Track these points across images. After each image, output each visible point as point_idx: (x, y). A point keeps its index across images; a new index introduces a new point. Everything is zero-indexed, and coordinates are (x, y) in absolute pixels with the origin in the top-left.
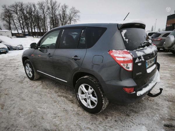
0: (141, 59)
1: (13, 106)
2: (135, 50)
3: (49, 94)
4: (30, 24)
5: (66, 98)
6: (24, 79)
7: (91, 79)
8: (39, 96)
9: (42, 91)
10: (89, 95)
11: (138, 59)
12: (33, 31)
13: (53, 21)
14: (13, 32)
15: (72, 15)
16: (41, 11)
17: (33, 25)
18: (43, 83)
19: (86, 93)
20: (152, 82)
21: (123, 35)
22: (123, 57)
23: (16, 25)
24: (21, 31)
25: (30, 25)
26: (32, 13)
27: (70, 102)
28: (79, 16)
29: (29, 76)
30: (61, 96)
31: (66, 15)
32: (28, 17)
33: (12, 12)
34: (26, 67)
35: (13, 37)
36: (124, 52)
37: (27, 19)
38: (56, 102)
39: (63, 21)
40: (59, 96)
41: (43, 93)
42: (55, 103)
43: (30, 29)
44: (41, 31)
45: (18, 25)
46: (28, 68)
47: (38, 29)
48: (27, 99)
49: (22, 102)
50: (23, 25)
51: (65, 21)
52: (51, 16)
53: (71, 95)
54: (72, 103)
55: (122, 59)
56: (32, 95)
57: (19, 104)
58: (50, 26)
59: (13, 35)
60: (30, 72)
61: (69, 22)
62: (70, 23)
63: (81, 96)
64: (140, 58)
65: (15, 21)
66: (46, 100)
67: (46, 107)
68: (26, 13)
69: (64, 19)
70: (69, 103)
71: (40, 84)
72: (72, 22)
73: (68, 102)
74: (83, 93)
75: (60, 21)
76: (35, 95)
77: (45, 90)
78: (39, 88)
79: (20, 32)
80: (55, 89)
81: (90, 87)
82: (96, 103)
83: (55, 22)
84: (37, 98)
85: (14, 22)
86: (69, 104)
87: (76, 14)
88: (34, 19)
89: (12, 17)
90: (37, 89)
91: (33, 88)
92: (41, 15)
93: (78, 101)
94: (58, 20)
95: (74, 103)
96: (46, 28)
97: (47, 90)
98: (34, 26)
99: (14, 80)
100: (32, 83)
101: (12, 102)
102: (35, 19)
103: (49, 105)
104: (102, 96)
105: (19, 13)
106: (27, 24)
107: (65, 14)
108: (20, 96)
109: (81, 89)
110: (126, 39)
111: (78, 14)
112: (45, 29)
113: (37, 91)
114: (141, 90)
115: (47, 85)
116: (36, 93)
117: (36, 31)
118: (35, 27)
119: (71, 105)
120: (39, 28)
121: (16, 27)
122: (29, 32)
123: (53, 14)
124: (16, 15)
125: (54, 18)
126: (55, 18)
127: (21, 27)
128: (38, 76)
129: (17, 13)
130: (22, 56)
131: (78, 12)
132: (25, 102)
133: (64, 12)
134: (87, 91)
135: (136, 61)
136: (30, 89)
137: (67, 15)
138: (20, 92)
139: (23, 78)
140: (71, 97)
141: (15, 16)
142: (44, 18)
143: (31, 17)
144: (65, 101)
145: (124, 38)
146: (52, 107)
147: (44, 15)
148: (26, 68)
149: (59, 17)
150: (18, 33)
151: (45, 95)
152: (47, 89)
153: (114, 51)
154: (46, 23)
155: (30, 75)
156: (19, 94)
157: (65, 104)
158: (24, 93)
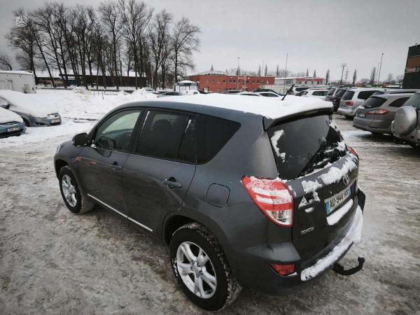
0: (312, 198)
1: (30, 282)
2: (300, 178)
3: (112, 251)
4: (81, 56)
5: (151, 265)
6: (58, 209)
7: (204, 232)
8: (89, 257)
9: (97, 244)
10: (199, 269)
11: (304, 200)
12: (88, 73)
13: (135, 51)
14: (39, 74)
15: (180, 38)
16: (107, 27)
17: (87, 59)
18: (101, 221)
19: (192, 261)
20: (343, 241)
21: (275, 144)
22: (272, 198)
23: (46, 57)
24: (58, 73)
25: (79, 60)
26: (86, 31)
27: (158, 276)
28: (197, 41)
29: (70, 204)
30: (139, 259)
31: (166, 37)
32: (76, 39)
33: (37, 27)
34: (64, 181)
35: (39, 86)
36: (274, 183)
37: (73, 44)
38: (126, 276)
39: (160, 51)
40: (135, 259)
41: (98, 250)
42: (125, 278)
43: (80, 68)
44: (107, 75)
45: (50, 57)
46: (67, 185)
47: (100, 68)
48: (61, 263)
49: (50, 271)
50: (63, 58)
51: (163, 51)
52: (131, 37)
53: (162, 257)
54: (164, 278)
55: (270, 201)
56: (74, 254)
57: (42, 276)
58: (127, 62)
59: (38, 81)
60: (71, 194)
61: (173, 53)
62: (176, 57)
63: (183, 268)
64: (309, 196)
65: (44, 48)
66: (105, 268)
67: (102, 287)
68: (70, 31)
69: (161, 47)
70: (156, 278)
71: (94, 224)
72: (181, 53)
73: (153, 275)
74: (186, 261)
75: (151, 51)
76: (81, 254)
77: (104, 242)
78: (90, 234)
79: (56, 74)
80: (127, 239)
81: (201, 250)
82: (214, 287)
83: (141, 53)
84: (86, 262)
85: (41, 51)
86: (156, 281)
87: (191, 36)
88: (89, 46)
89: (37, 38)
90: (85, 239)
91: (77, 235)
92: (106, 37)
93: (176, 277)
94: (146, 49)
95: (167, 281)
96: (119, 67)
97: (109, 243)
98: (90, 62)
99: (35, 211)
100: (76, 221)
101: (29, 272)
102: (91, 44)
103: (110, 283)
104: (227, 274)
105: (53, 31)
106: (73, 56)
107: (163, 36)
108: (46, 255)
109: (181, 251)
110: (280, 152)
111: (196, 35)
112: (116, 70)
113: (85, 244)
114: (313, 263)
115: (109, 229)
116: (82, 249)
117: (94, 73)
118: (92, 64)
119: (160, 284)
120: (101, 66)
121: (46, 63)
122: (76, 75)
123: (136, 33)
124: (47, 35)
125: (137, 44)
126: (140, 43)
127: (59, 64)
128: (91, 205)
129: (49, 30)
130: (56, 157)
131: (196, 30)
132: (57, 271)
133: (162, 29)
134: (194, 258)
135: (301, 205)
136: (71, 236)
137: (168, 36)
138: (47, 244)
139: (57, 206)
140: (162, 262)
141: (45, 37)
142: (115, 44)
143: (83, 39)
144: (146, 272)
145: (277, 150)
146: (117, 287)
147: (114, 35)
148: (63, 185)
149: (149, 41)
150: (51, 78)
151: (104, 255)
152: (108, 238)
153: (253, 178)
154: (117, 55)
155: (72, 201)
156: (44, 251)
157: (147, 282)
158: (56, 248)
